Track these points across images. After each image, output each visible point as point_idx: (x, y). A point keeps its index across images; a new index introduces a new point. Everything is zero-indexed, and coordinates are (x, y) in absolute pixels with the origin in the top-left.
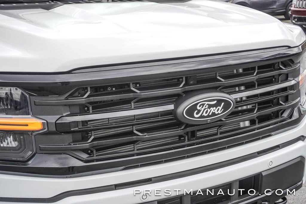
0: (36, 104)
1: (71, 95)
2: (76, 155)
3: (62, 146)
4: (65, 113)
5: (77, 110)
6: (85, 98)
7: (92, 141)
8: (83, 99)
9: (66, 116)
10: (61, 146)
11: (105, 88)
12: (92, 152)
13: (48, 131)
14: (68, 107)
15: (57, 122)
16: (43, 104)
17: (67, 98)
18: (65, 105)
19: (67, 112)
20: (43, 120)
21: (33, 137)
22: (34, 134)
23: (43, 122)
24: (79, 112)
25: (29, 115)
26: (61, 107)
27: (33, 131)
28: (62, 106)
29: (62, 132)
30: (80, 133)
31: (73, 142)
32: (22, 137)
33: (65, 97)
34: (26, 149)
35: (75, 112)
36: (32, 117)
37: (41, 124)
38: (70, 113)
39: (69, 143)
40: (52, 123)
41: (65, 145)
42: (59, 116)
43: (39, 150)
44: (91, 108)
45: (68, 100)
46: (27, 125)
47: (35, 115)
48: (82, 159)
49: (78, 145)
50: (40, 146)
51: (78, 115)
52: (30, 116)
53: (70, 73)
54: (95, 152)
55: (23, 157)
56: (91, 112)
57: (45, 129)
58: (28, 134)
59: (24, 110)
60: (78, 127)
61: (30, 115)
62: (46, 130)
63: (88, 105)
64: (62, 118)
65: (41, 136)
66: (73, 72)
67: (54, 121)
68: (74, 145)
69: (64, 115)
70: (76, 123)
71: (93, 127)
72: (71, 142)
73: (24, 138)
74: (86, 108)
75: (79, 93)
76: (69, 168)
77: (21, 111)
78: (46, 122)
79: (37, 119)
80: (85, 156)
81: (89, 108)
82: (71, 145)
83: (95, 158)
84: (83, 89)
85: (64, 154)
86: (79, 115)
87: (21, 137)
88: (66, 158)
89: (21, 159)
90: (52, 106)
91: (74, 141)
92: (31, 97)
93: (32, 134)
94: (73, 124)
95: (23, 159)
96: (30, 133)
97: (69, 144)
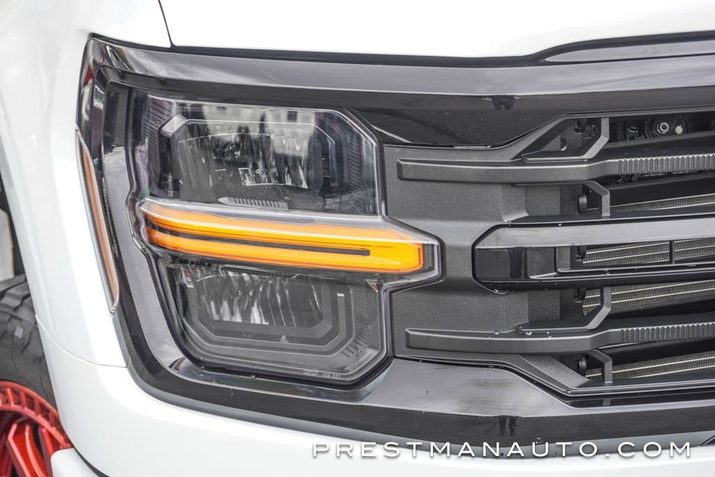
0: (405, 175)
1: (537, 149)
2: (539, 373)
3: (489, 339)
4: (508, 213)
5: (551, 204)
6: (590, 161)
7: (602, 327)
8: (582, 162)
9: (512, 226)
10: (487, 335)
11: (645, 124)
12: (599, 365)
13: (440, 278)
14: (520, 193)
15: (477, 247)
16: (431, 176)
17: (520, 159)
18: (513, 184)
19: (519, 210)
20: (427, 238)
21: (384, 297)
22: (388, 285)
23: (425, 242)
24: (557, 212)
25: (374, 213)
26: (498, 192)
27: (384, 277)
28: (499, 188)
29: (495, 286)
30: (559, 291)
31: (532, 324)
32: (342, 295)
33: (514, 155)
34: (354, 341)
35: (543, 212)
36: (387, 224)
37: (419, 249)
38: (527, 215)
39: (517, 328)
40: (461, 250)
41: (500, 335)
42: (486, 226)
43: (404, 348)
44: (606, 199)
45: (526, 165)
46: (365, 253)
47: (396, 218)
48: (562, 391)
49: (550, 338)
50: (407, 334)
51: (557, 225)
52: (378, 219)
53: (541, 61)
54: (609, 365)
55: (342, 370)
56: (606, 214)
57: (432, 269)
58: (367, 286)
59: (357, 195)
60: (556, 271)
61: (380, 217)
62: (436, 273)
63: (597, 187)
64: (497, 231)
65: (415, 295)
66: (548, 59)
67: (468, 243)
68: (534, 335)
69: (507, 219)
70: (551, 255)
71: (610, 272)
72: (525, 326)
73: (347, 297)
74: (583, 200)
75: (564, 142)
76: (502, 419)
77: (345, 198)
78: (436, 243)
79: (402, 229)
80: (571, 381)
81: (601, 197)
82: (524, 335)
83: (608, 388)
84: (577, 127)
85: (495, 367)
86: (563, 225)
87: (339, 295)
88: (501, 384)
89: (337, 377)
90: (464, 186)
91: (537, 322)
92: (387, 149)
93: (379, 287)
94: (538, 258)
95: (342, 376)
96: (372, 283)
97: (518, 333)
